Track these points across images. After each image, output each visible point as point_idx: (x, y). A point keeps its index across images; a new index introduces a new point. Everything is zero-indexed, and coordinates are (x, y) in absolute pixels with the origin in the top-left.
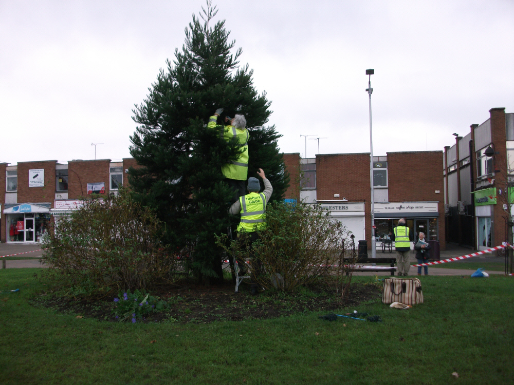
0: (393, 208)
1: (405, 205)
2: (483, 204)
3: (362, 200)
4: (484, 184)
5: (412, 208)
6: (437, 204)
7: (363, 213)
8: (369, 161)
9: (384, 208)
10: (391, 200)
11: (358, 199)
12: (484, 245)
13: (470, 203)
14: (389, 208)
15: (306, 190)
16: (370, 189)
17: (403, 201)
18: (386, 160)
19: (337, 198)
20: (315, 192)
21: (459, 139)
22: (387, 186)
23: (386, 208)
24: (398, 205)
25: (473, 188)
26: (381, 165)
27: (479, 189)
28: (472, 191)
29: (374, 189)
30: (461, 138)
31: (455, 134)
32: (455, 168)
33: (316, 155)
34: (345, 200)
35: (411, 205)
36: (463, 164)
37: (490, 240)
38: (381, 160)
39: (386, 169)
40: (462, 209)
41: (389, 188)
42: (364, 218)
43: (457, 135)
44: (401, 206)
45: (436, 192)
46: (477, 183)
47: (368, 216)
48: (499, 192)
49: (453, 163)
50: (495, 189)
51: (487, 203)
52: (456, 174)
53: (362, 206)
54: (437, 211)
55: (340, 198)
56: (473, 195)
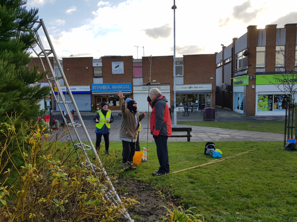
0: (186, 88)
1: (193, 86)
2: (239, 85)
3: (168, 83)
4: (240, 73)
5: (197, 88)
6: (211, 85)
7: (169, 91)
8: (173, 61)
9: (181, 88)
10: (185, 83)
11: (166, 83)
12: (238, 108)
13: (230, 84)
14: (184, 88)
15: (137, 78)
16: (173, 77)
17: (192, 83)
18: (183, 60)
19: (154, 82)
20: (142, 78)
21: (224, 48)
22: (183, 75)
23: (182, 88)
24: (189, 86)
25: (233, 76)
26: (180, 63)
27: (236, 76)
28: (232, 77)
29: (176, 77)
30: (225, 47)
31: (222, 45)
32: (221, 64)
33: (142, 57)
34: (159, 84)
35: (196, 86)
36: (226, 62)
37: (242, 106)
38: (180, 60)
39: (183, 65)
40: (225, 87)
41: (184, 76)
42: (170, 93)
43: (223, 45)
44: (191, 87)
45: (211, 78)
46: (235, 73)
47: (172, 92)
48: (250, 78)
49: (220, 62)
50: (248, 76)
51: (242, 84)
52: (221, 68)
53: (168, 87)
54: (211, 89)
55: (156, 82)
56: (232, 80)
